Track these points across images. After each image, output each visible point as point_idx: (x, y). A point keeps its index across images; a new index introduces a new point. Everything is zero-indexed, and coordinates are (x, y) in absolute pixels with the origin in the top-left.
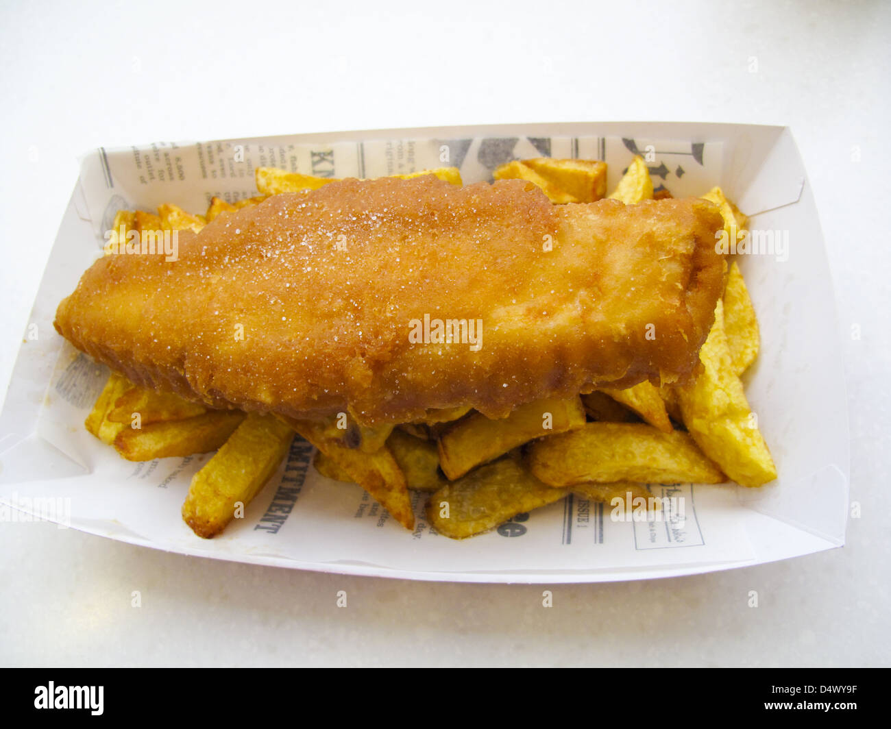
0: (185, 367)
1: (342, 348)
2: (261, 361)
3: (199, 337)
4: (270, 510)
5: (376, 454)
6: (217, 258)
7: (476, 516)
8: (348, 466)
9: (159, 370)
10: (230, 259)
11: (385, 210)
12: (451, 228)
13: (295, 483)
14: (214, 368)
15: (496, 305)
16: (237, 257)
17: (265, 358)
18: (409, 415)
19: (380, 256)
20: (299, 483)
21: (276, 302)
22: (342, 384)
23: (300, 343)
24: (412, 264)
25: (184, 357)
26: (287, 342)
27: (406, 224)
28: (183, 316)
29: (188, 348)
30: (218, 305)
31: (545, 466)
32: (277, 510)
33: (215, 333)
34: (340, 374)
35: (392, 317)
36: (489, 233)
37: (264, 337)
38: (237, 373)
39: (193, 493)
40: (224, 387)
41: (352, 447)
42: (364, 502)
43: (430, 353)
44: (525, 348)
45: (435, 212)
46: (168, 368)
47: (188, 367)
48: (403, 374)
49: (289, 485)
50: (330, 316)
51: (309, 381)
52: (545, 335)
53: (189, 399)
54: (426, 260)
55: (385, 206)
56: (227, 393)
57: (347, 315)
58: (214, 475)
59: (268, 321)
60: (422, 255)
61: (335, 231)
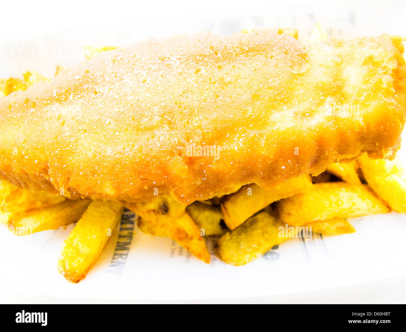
0: (49, 173)
1: (164, 151)
2: (104, 165)
3: (57, 152)
4: (114, 258)
5: (180, 217)
6: (64, 97)
7: (250, 250)
8: (163, 226)
9: (31, 177)
10: (74, 97)
11: (182, 53)
12: (231, 61)
13: (127, 238)
14: (69, 173)
15: (273, 111)
16: (79, 94)
17: (107, 163)
18: (211, 193)
19: (182, 85)
20: (130, 238)
21: (110, 123)
22: (166, 177)
23: (131, 150)
24: (207, 88)
25: (48, 167)
26: (122, 150)
27: (197, 61)
28: (44, 139)
29: (50, 160)
30: (69, 128)
31: (289, 214)
32: (118, 258)
33: (68, 148)
34: (164, 170)
35: (197, 126)
36: (258, 63)
37: (104, 148)
38: (87, 175)
39: (63, 254)
40: (79, 186)
41: (163, 214)
42: (174, 247)
43: (228, 149)
44: (297, 140)
45: (218, 52)
46: (37, 175)
47: (51, 174)
48: (209, 166)
49: (123, 240)
50: (151, 129)
51: (141, 177)
52: (310, 129)
53: (54, 195)
54: (216, 84)
55: (180, 51)
56: (81, 190)
57: (163, 127)
58: (75, 242)
59: (106, 137)
60: (213, 81)
61: (147, 71)
